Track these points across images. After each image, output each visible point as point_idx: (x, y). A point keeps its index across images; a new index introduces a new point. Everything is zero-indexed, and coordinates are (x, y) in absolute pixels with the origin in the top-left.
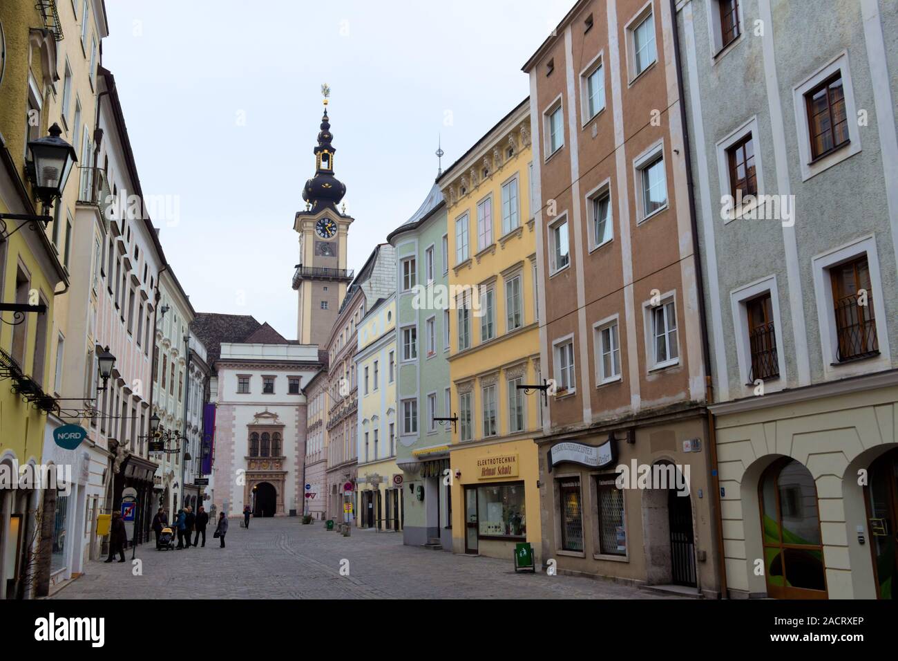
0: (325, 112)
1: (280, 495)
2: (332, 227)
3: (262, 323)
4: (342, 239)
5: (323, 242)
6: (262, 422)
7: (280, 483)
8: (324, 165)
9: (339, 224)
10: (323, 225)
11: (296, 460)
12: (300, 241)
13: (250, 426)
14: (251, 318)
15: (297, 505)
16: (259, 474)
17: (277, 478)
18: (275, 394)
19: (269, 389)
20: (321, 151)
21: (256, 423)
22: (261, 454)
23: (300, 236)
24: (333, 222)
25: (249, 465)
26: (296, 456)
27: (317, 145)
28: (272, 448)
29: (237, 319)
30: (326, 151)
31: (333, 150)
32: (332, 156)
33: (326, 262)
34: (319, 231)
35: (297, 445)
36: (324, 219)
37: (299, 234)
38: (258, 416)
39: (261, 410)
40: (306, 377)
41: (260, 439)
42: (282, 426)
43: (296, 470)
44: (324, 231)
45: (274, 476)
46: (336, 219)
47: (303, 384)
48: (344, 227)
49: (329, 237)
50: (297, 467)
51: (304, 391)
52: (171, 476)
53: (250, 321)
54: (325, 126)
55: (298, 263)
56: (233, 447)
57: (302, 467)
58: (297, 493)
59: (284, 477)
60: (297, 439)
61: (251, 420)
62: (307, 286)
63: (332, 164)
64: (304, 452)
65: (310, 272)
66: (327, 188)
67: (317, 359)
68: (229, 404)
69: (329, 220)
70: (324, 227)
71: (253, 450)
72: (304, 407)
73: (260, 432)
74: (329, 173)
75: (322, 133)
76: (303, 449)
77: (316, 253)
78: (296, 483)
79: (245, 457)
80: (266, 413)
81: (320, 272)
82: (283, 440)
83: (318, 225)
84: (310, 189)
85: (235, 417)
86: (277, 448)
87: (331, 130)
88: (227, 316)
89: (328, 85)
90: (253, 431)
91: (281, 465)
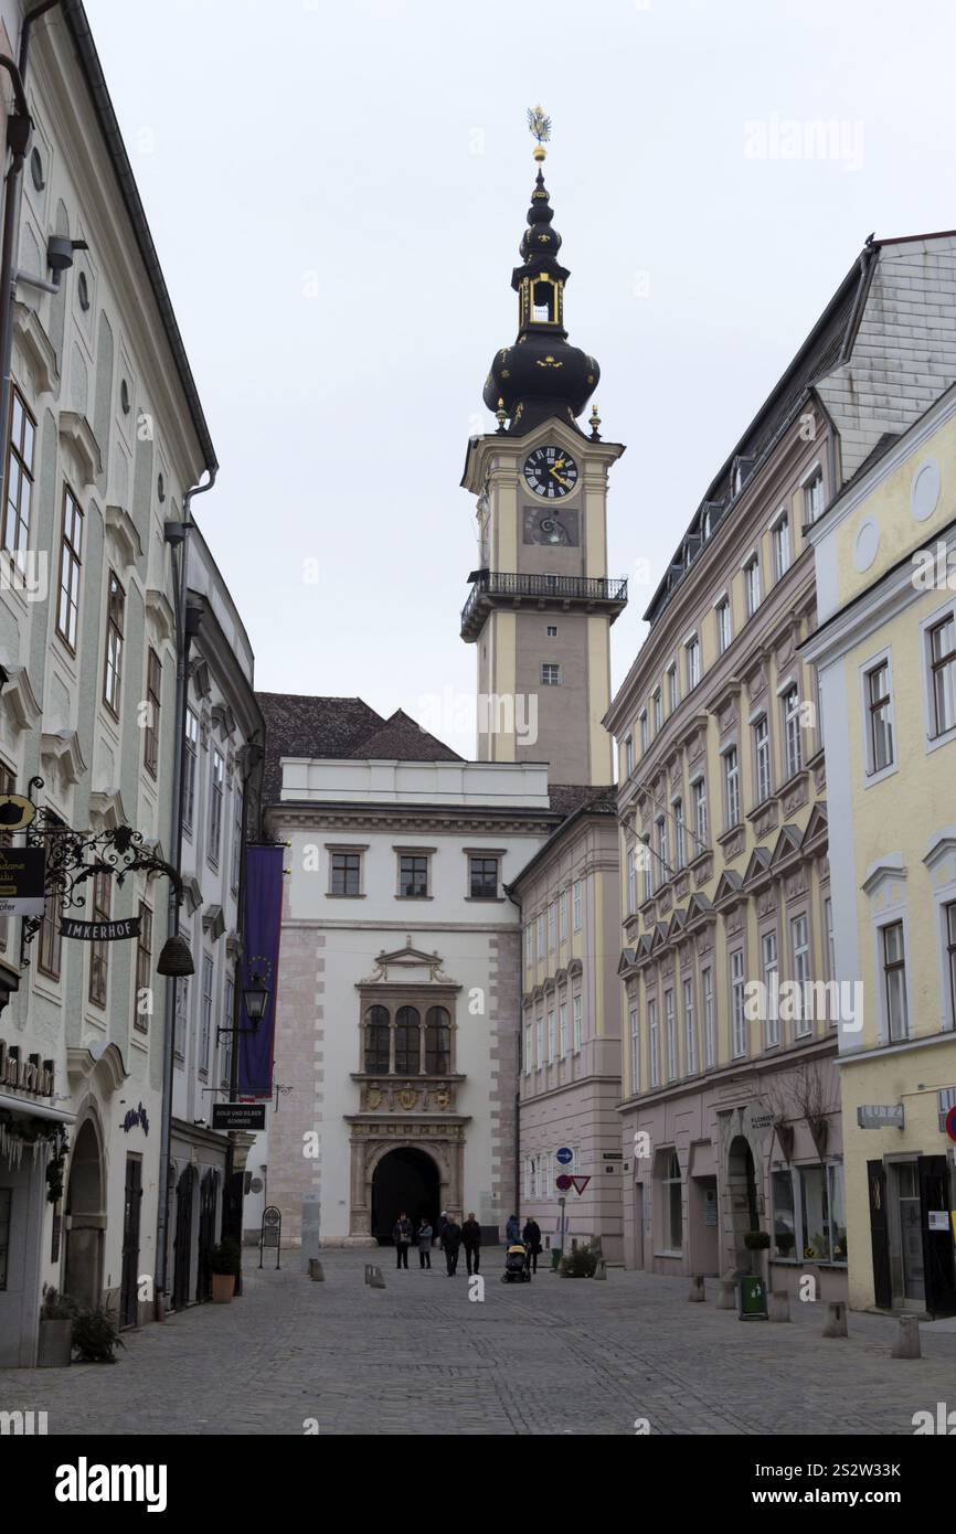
0: (540, 180)
1: (453, 1184)
2: (565, 469)
3: (386, 715)
4: (592, 501)
5: (542, 509)
6: (398, 976)
7: (452, 1151)
8: (540, 314)
9: (584, 461)
10: (543, 464)
11: (494, 1085)
12: (480, 511)
13: (365, 989)
14: (359, 703)
15: (499, 1212)
16: (392, 1122)
17: (441, 1137)
18: (431, 898)
19: (414, 886)
20: (532, 277)
21: (382, 981)
22: (398, 1067)
23: (481, 501)
24: (567, 457)
25: (365, 1097)
26: (494, 1075)
27: (520, 262)
28: (427, 1052)
29: (324, 707)
30: (544, 277)
31: (562, 275)
32: (560, 290)
33: (552, 560)
34: (533, 481)
35: (494, 1042)
36: (544, 450)
37: (475, 498)
38: (385, 960)
39: (394, 943)
40: (518, 852)
41: (393, 1023)
42: (453, 990)
43: (494, 1115)
44: (544, 479)
45: (433, 1130)
46: (578, 449)
47: (509, 872)
48: (598, 468)
49: (557, 494)
50: (497, 1106)
51: (511, 890)
52: (110, 1068)
53: (356, 711)
54: (540, 213)
55: (476, 568)
56: (319, 1046)
57: (512, 1107)
58: (497, 1178)
59: (461, 1133)
60: (494, 1025)
61: (368, 972)
62: (504, 625)
63: (560, 310)
64: (515, 1064)
65: (512, 585)
66: (550, 368)
67: (544, 803)
68: (308, 927)
69: (558, 451)
70: (547, 471)
71: (374, 1055)
72: (512, 938)
73: (393, 1006)
74: (555, 332)
75: (533, 231)
76: (513, 1053)
77: (525, 539)
78: (496, 1151)
79: (352, 1075)
80: (408, 951)
81: (536, 585)
82: (455, 1028)
83: (528, 464)
84: (505, 373)
85: (322, 960)
86: (441, 1055)
87: (554, 224)
88: (296, 699)
89: (544, 111)
90: (375, 1001)
91: (453, 1097)
